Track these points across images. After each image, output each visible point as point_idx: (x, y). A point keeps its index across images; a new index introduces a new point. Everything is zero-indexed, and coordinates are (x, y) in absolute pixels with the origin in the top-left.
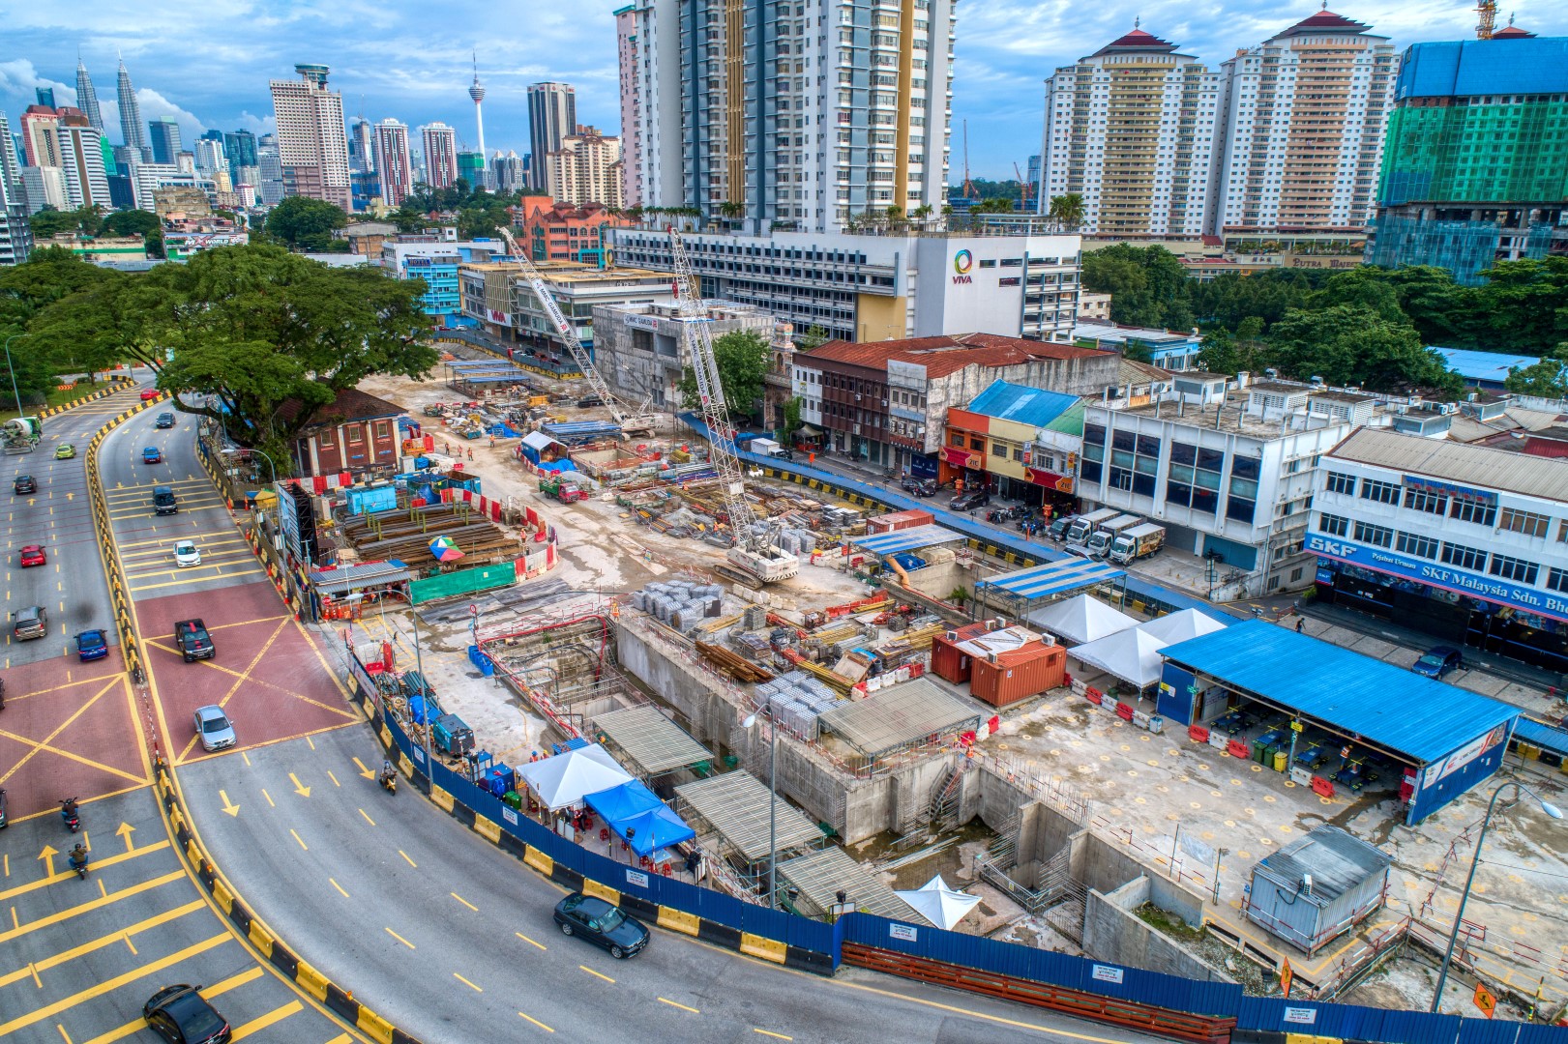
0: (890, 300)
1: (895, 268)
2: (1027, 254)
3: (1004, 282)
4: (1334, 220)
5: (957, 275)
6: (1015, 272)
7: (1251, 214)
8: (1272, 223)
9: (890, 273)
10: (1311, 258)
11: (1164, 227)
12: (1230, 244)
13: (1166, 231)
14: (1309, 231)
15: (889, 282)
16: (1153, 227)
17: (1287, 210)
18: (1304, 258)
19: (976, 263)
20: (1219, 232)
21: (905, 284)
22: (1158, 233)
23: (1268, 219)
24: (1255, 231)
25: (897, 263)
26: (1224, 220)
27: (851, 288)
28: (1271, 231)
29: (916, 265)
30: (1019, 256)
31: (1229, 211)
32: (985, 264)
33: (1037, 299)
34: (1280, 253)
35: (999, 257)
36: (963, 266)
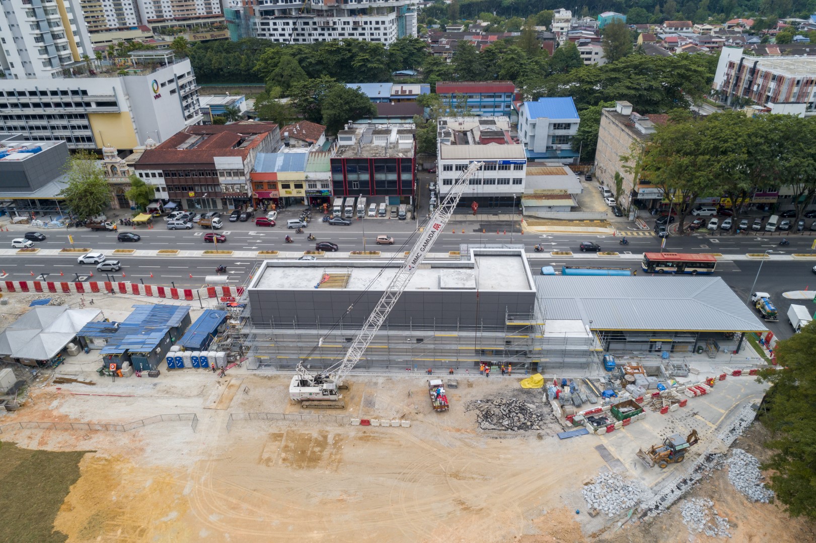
0: (118, 114)
1: (115, 96)
2: (175, 75)
3: (173, 92)
4: (199, 12)
5: (155, 95)
6: (173, 86)
7: (159, 11)
8: (171, 16)
9: (112, 99)
10: (201, 35)
11: (115, 23)
12: (154, 29)
13: (118, 26)
14: (189, 19)
15: (114, 104)
16: (109, 23)
17: (176, 8)
18: (198, 35)
19: (160, 86)
20: (145, 23)
21: (124, 105)
22: (113, 27)
23: (168, 14)
24: (164, 21)
25: (115, 93)
26: (145, 18)
27: (81, 110)
28: (171, 20)
29: (127, 94)
30: (172, 77)
31: (147, 11)
32: (163, 85)
33: (185, 98)
34: (185, 33)
35: (166, 80)
36: (156, 89)
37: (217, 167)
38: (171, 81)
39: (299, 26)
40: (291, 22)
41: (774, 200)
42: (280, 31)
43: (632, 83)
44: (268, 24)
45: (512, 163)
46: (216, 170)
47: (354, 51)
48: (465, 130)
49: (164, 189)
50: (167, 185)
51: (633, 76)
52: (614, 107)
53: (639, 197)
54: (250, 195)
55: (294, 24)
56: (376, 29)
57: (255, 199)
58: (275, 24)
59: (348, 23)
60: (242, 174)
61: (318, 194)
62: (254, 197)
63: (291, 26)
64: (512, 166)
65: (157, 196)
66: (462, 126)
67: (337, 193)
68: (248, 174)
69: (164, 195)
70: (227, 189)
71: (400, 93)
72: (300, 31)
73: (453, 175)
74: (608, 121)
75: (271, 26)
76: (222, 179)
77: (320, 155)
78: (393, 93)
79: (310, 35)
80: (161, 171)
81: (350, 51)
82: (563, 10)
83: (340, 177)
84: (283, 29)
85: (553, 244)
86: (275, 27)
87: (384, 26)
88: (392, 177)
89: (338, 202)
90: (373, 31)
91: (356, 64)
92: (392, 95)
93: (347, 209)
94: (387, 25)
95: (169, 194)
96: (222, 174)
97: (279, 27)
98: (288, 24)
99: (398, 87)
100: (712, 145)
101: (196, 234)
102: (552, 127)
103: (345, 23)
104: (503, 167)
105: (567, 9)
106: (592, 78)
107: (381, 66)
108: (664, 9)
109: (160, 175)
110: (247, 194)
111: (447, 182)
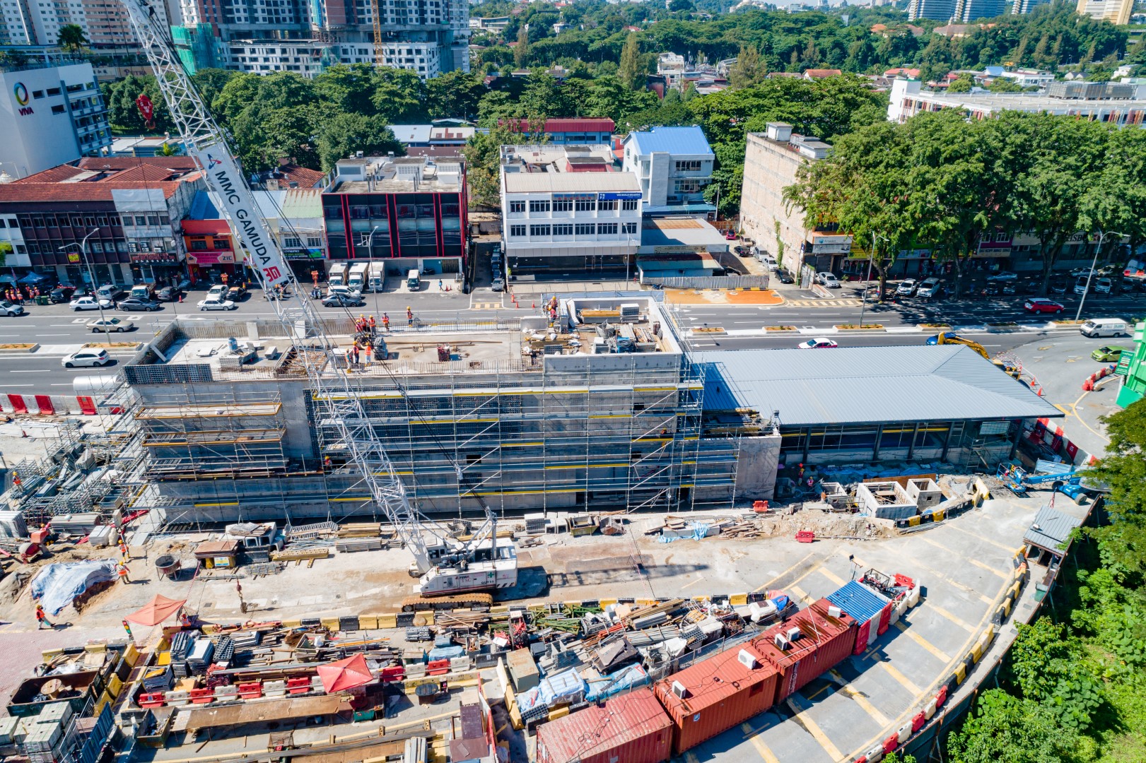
2: (63, 82)
3: (57, 109)
5: (21, 107)
6: (58, 100)
10: (136, 69)
14: (120, 46)
18: (132, 69)
19: (31, 96)
30: (57, 85)
31: (48, 31)
32: (38, 94)
33: (84, 122)
34: (110, 66)
35: (44, 88)
36: (23, 97)
37: (119, 207)
38: (53, 92)
39: (291, 56)
40: (278, 48)
41: (1006, 254)
42: (261, 62)
43: (782, 112)
44: (242, 51)
45: (620, 198)
46: (117, 214)
47: (373, 82)
48: (544, 161)
49: (21, 249)
50: (27, 242)
51: (783, 102)
52: (764, 131)
53: (815, 251)
54: (181, 257)
55: (284, 51)
56: (408, 60)
57: (193, 266)
58: (253, 51)
59: (366, 51)
60: (166, 221)
61: (303, 255)
62: (190, 262)
63: (278, 53)
64: (620, 202)
65: (9, 261)
66: (539, 158)
67: (336, 254)
68: (178, 222)
69: (24, 260)
70: (139, 248)
71: (443, 137)
72: (292, 62)
73: (527, 218)
74: (757, 149)
75: (247, 54)
76: (129, 231)
77: (306, 193)
78: (433, 136)
79: (307, 68)
80: (13, 216)
81: (367, 80)
82: (672, 55)
83: (339, 225)
84: (266, 60)
85: (692, 319)
86: (254, 55)
87: (419, 56)
88: (428, 224)
89: (337, 268)
90: (403, 64)
91: (378, 98)
92: (431, 140)
93: (351, 277)
94: (424, 55)
95: (31, 257)
96: (129, 222)
97: (260, 55)
98: (273, 51)
99: (442, 130)
100: (930, 149)
101: (76, 321)
102: (674, 168)
103: (360, 51)
104: (606, 204)
105: (677, 53)
106: (727, 105)
107: (415, 101)
108: (803, 57)
109: (13, 224)
110: (175, 255)
111: (517, 231)
